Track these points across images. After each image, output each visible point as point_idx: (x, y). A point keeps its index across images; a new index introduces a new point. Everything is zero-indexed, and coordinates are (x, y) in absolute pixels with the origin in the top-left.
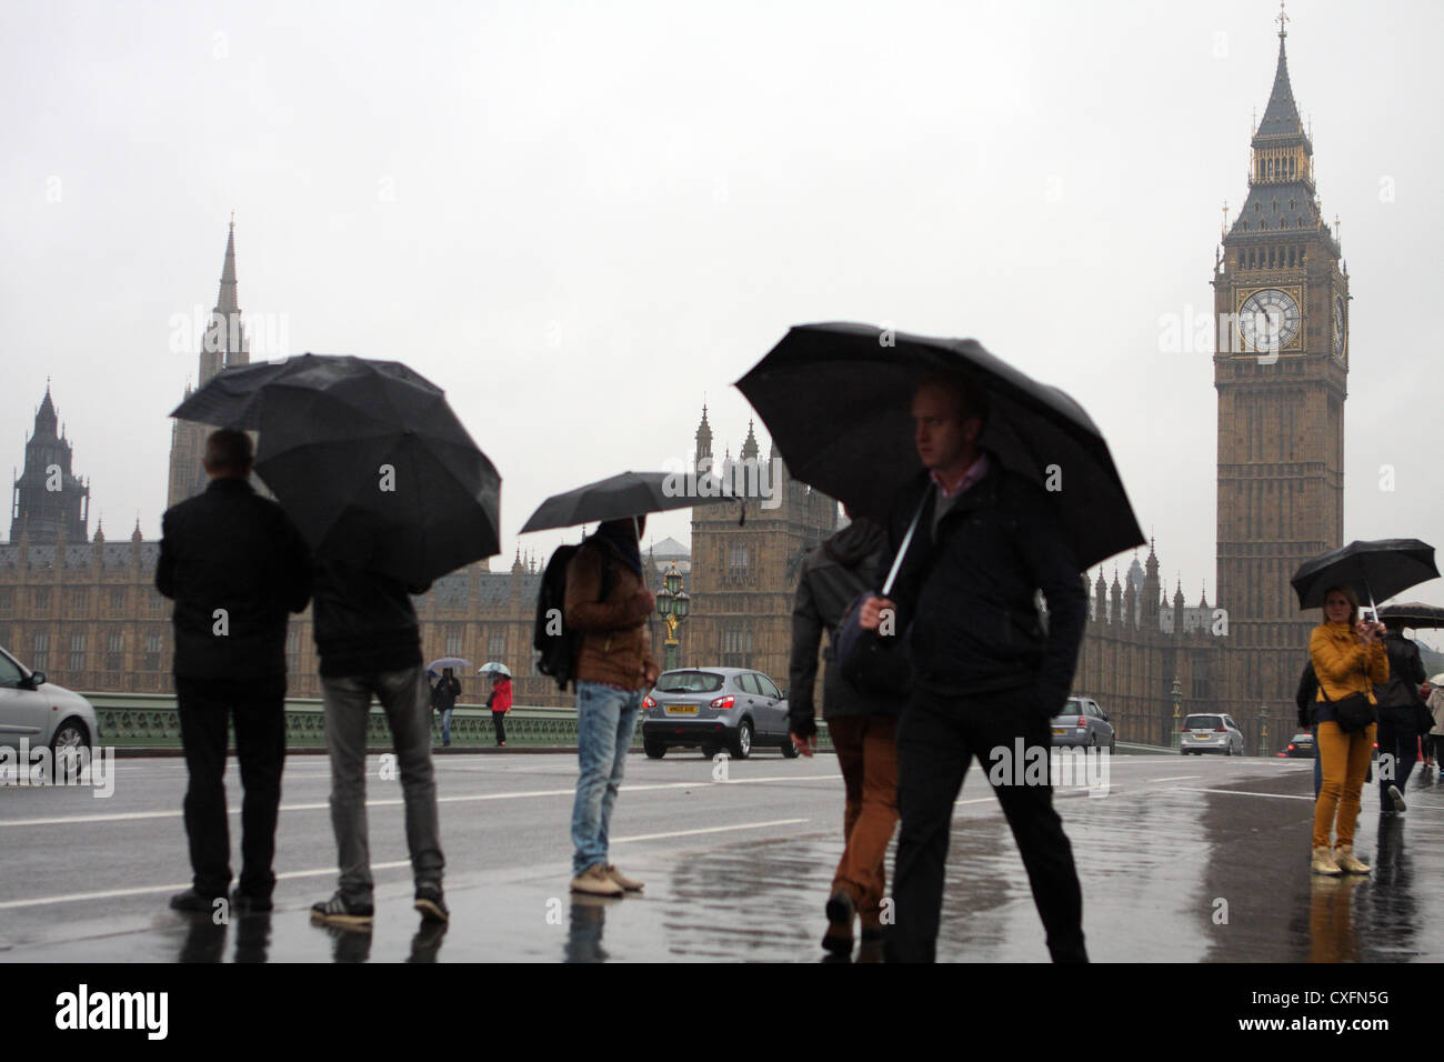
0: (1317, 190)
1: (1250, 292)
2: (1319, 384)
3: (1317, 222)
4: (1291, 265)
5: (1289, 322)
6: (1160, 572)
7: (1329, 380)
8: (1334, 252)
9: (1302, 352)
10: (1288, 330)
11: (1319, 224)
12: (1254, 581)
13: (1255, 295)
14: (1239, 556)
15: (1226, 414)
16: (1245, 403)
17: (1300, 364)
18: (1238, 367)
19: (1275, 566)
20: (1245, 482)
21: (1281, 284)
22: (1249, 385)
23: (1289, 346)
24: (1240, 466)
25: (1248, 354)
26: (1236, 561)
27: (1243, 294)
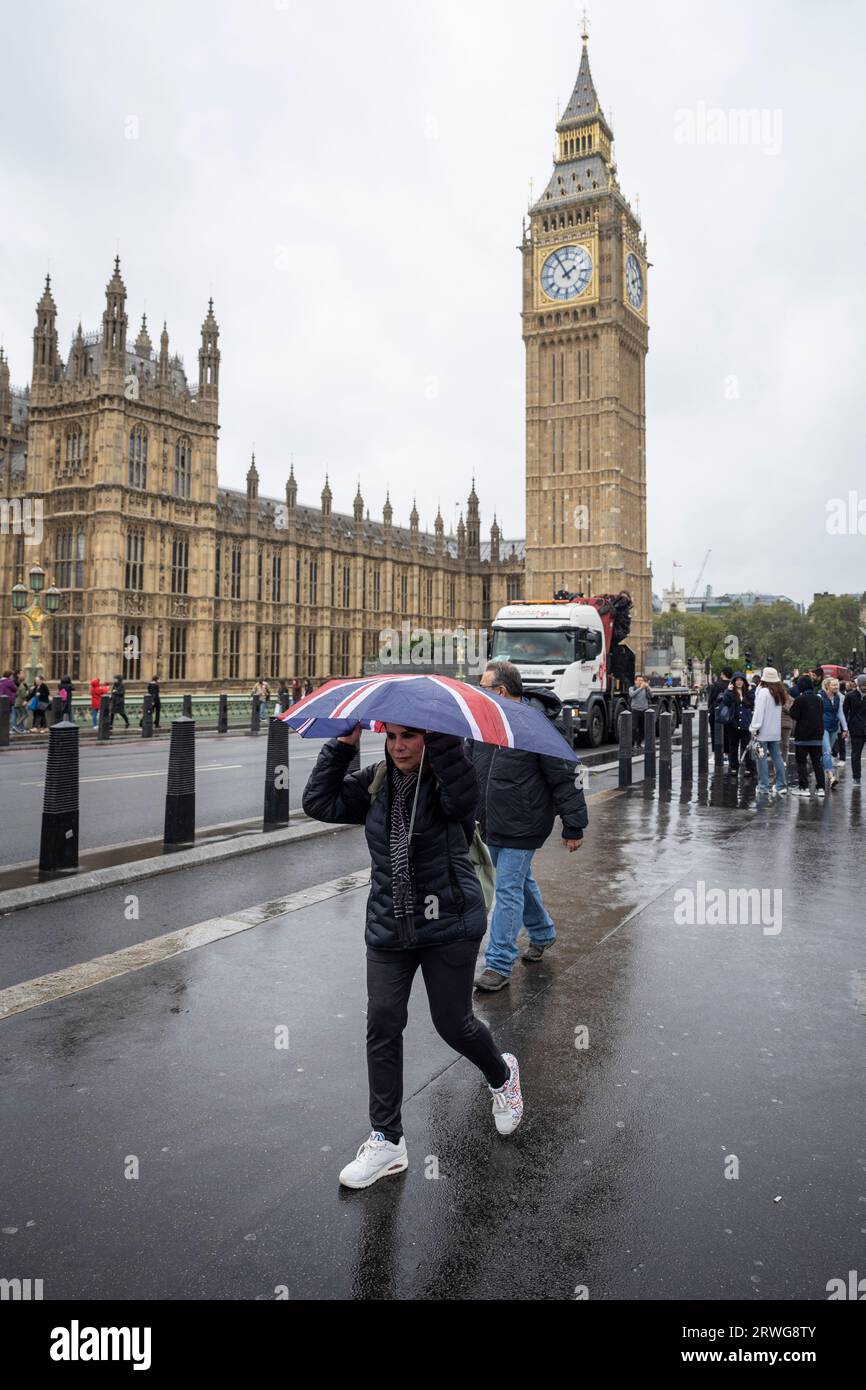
1: (551, 252)
3: (608, 183)
4: (586, 222)
6: (480, 508)
7: (619, 323)
8: (634, 226)
9: (592, 299)
10: (583, 281)
12: (558, 510)
13: (554, 253)
14: (545, 488)
15: (532, 362)
16: (549, 352)
17: (593, 310)
18: (541, 319)
19: (575, 495)
20: (549, 422)
21: (577, 240)
22: (551, 334)
23: (583, 295)
24: (545, 408)
25: (549, 307)
26: (542, 493)
27: (544, 254)
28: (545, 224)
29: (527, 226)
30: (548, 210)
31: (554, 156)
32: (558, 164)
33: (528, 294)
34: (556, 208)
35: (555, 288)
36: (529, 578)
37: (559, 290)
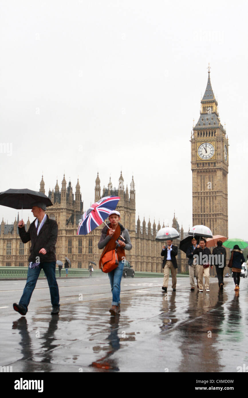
0: (219, 115)
1: (201, 143)
2: (220, 169)
3: (219, 124)
4: (212, 136)
5: (212, 152)
7: (223, 168)
8: (224, 132)
9: (215, 160)
10: (211, 154)
11: (220, 124)
15: (194, 178)
16: (200, 175)
18: (198, 164)
20: (200, 197)
21: (209, 141)
22: (201, 169)
23: (211, 159)
24: (199, 192)
26: (198, 219)
27: (199, 144)
28: (198, 134)
29: (193, 134)
30: (199, 129)
31: (200, 111)
32: (201, 114)
33: (193, 155)
34: (202, 129)
35: (202, 155)
37: (204, 156)
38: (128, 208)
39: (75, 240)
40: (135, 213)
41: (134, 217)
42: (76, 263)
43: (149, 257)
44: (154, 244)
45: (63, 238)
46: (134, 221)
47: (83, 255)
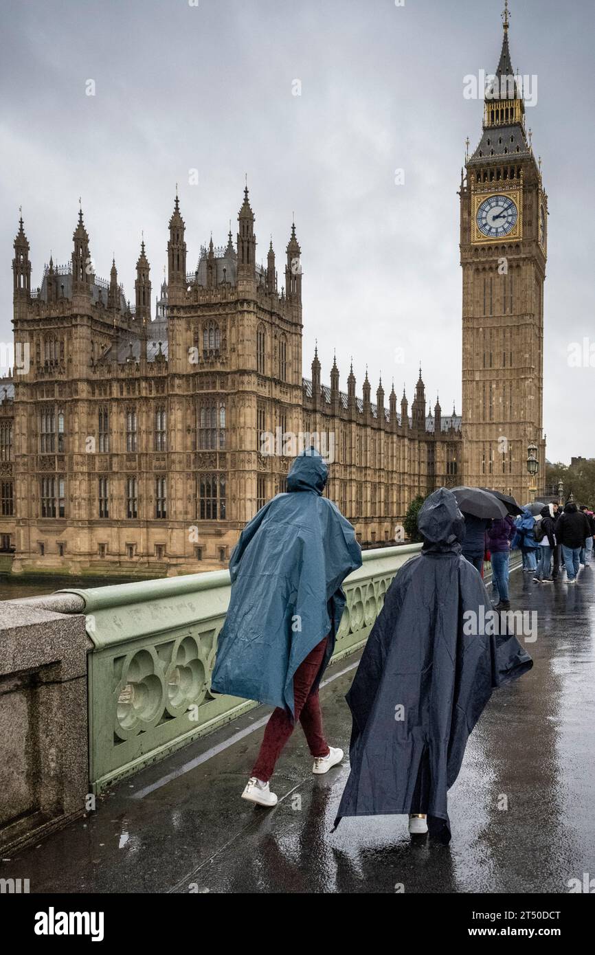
1: (484, 198)
2: (530, 260)
3: (528, 149)
4: (512, 178)
5: (510, 218)
6: (426, 392)
7: (536, 258)
12: (487, 397)
13: (487, 200)
14: (477, 379)
15: (468, 283)
16: (482, 275)
17: (517, 246)
18: (476, 249)
19: (501, 385)
20: (481, 329)
21: (505, 191)
22: (483, 263)
23: (510, 235)
24: (478, 318)
25: (483, 241)
26: (474, 383)
27: (479, 200)
28: (479, 176)
29: (464, 177)
30: (482, 165)
31: (484, 122)
32: (485, 129)
33: (466, 229)
34: (488, 164)
35: (487, 228)
36: (466, 445)
37: (490, 229)
38: (274, 313)
39: (114, 409)
40: (301, 335)
41: (299, 345)
42: (119, 480)
43: (351, 466)
44: (366, 436)
45: (80, 404)
46: (298, 358)
47: (141, 455)
